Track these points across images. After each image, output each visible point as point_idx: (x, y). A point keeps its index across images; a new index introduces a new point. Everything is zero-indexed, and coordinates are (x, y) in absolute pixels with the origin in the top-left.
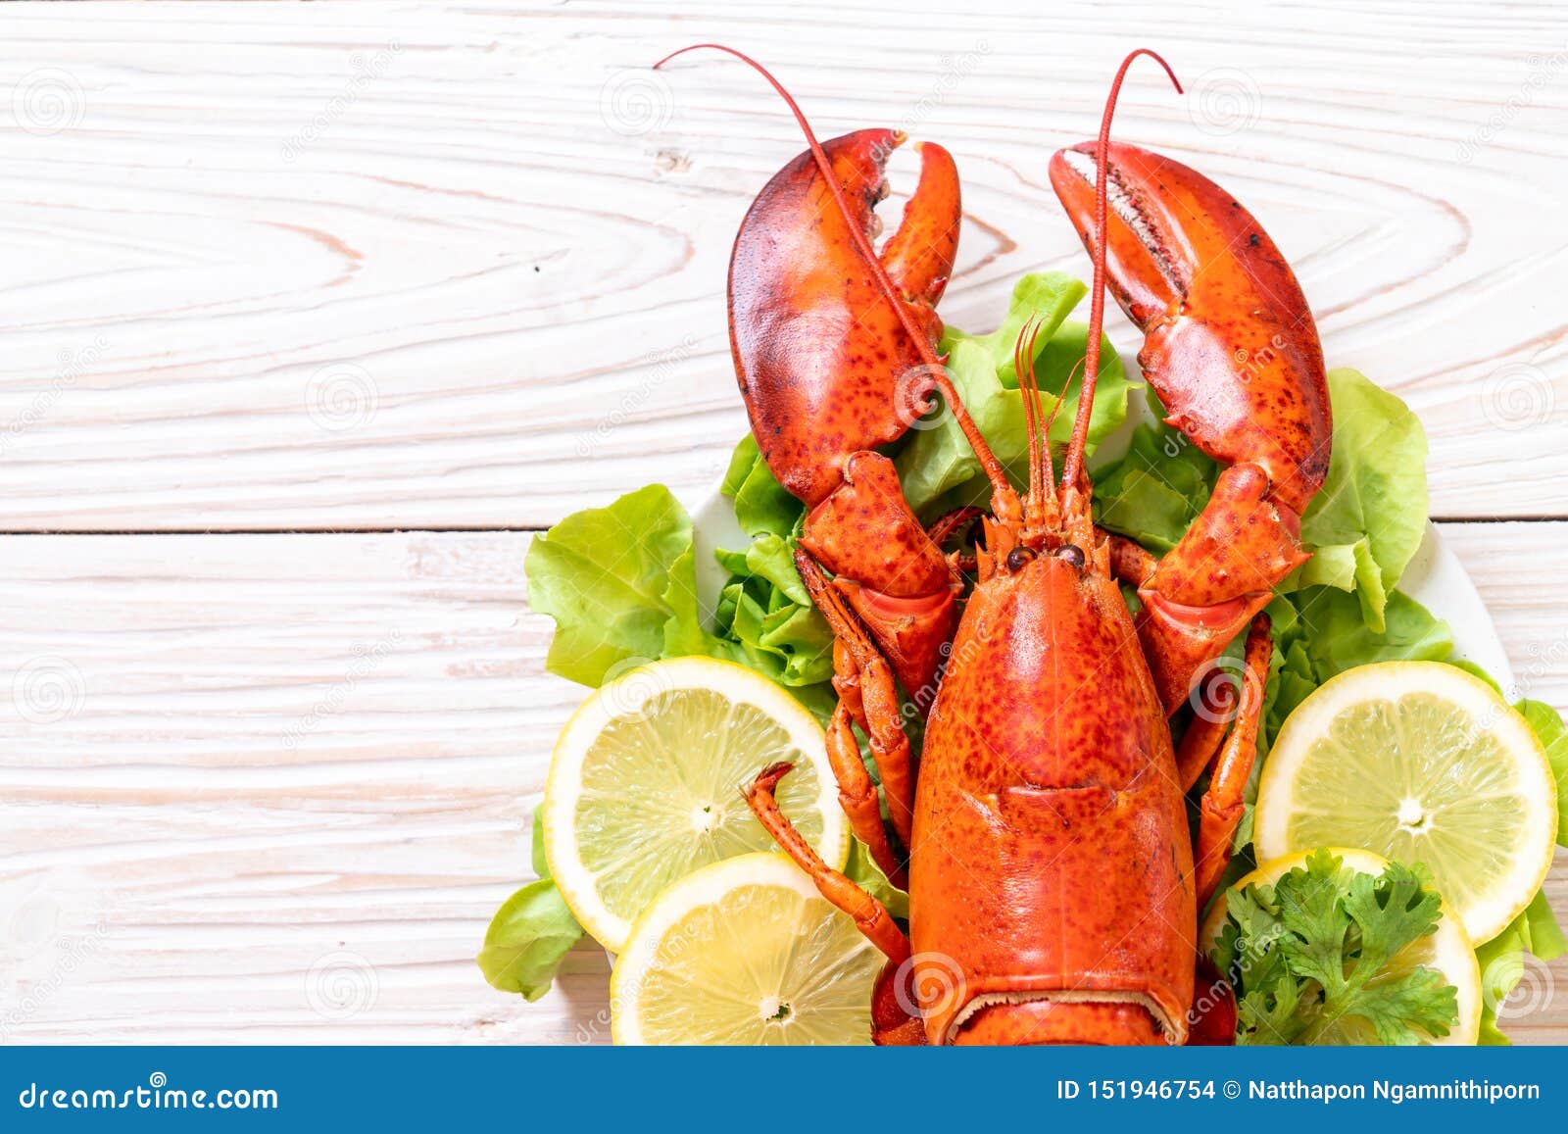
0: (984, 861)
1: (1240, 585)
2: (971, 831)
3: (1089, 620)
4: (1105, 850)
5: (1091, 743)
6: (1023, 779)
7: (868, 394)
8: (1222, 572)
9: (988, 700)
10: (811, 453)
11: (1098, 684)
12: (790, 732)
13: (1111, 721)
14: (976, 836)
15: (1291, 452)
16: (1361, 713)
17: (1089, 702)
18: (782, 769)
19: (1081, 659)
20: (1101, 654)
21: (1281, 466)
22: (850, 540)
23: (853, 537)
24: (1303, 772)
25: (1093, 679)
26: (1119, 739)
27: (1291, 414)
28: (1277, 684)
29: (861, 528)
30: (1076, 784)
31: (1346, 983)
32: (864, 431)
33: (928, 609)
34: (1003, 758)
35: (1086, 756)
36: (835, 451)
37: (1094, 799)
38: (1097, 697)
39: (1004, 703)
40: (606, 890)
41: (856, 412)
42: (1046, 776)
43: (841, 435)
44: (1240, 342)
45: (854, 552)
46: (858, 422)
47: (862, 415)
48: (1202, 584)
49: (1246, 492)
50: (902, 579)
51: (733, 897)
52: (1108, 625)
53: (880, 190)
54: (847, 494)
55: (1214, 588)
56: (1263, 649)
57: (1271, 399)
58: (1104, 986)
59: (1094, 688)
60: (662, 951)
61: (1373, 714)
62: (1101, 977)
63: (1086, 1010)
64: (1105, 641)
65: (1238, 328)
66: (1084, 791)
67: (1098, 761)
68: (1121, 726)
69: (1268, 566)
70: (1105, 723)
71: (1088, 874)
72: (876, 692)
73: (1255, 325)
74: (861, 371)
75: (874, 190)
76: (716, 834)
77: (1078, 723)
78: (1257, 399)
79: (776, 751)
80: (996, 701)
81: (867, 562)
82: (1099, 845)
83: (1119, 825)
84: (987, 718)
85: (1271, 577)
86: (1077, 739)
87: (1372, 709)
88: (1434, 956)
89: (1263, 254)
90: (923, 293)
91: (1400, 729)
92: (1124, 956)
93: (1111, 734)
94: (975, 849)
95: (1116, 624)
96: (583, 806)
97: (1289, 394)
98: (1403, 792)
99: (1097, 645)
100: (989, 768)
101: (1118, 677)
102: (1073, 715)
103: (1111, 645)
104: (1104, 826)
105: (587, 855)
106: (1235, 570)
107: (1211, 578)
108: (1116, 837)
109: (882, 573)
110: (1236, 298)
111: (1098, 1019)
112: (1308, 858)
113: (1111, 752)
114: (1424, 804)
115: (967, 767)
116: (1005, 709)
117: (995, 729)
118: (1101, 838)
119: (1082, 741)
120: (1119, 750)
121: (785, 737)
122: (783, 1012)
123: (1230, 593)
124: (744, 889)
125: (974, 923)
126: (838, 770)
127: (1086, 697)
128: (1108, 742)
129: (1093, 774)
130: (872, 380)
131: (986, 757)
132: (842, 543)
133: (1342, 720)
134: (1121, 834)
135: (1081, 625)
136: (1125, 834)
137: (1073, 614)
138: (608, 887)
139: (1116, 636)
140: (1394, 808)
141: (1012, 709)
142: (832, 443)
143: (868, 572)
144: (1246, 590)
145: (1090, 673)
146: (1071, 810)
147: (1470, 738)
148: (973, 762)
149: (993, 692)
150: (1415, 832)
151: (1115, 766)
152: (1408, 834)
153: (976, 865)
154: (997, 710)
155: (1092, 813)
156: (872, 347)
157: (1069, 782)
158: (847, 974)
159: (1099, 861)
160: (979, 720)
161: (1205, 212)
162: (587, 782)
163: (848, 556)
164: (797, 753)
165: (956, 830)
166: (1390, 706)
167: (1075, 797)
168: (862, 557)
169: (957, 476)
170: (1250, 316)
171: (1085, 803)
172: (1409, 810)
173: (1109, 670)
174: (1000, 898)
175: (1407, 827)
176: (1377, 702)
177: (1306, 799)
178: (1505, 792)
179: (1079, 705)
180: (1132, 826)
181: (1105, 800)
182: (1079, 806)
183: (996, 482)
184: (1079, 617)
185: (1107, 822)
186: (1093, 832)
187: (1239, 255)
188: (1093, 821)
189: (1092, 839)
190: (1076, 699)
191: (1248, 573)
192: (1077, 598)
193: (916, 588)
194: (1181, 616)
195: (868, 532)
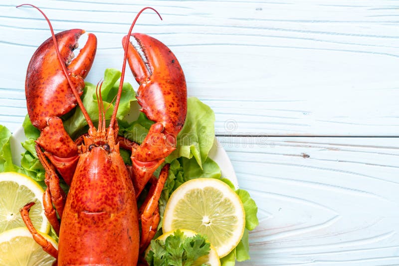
0: (73, 232)
1: (155, 156)
2: (70, 224)
3: (107, 165)
4: (105, 229)
5: (103, 200)
6: (84, 209)
7: (57, 101)
8: (149, 153)
9: (78, 187)
10: (39, 117)
11: (108, 184)
12: (35, 193)
13: (110, 194)
14: (72, 225)
15: (171, 120)
16: (193, 192)
17: (104, 188)
18: (32, 204)
19: (103, 176)
20: (110, 175)
21: (168, 124)
22: (47, 141)
23: (48, 141)
24: (177, 208)
25: (106, 182)
26: (112, 199)
27: (173, 109)
28: (174, 183)
29: (50, 138)
30: (98, 211)
32: (55, 111)
33: (69, 161)
34: (80, 203)
35: (102, 204)
36: (46, 116)
37: (104, 215)
38: (107, 187)
39: (81, 188)
41: (53, 106)
42: (90, 209)
43: (48, 112)
45: (49, 145)
46: (53, 109)
47: (55, 107)
48: (144, 156)
49: (157, 130)
50: (62, 153)
51: (14, 240)
52: (114, 167)
53: (75, 46)
54: (47, 129)
55: (147, 157)
56: (164, 174)
59: (106, 184)
61: (196, 193)
64: (112, 171)
65: (162, 85)
66: (100, 214)
67: (105, 205)
68: (114, 195)
69: (162, 151)
70: (109, 195)
71: (100, 237)
72: (53, 184)
73: (168, 84)
75: (73, 45)
76: (13, 222)
77: (100, 194)
79: (31, 199)
80: (79, 187)
81: (52, 148)
83: (110, 223)
84: (77, 192)
85: (164, 154)
86: (99, 199)
87: (196, 191)
88: (209, 261)
89: (175, 65)
90: (79, 74)
91: (204, 197)
93: (110, 197)
94: (71, 229)
95: (117, 166)
97: (173, 104)
98: (204, 215)
99: (109, 172)
100: (76, 206)
101: (114, 181)
102: (99, 192)
103: (113, 172)
106: (153, 152)
107: (147, 154)
108: (109, 226)
109: (56, 151)
110: (164, 77)
112: (174, 232)
113: (110, 202)
114: (210, 218)
115: (72, 205)
116: (81, 190)
117: (78, 195)
118: (105, 227)
119: (101, 199)
120: (112, 202)
121: (34, 195)
123: (152, 159)
124: (17, 238)
126: (45, 205)
127: (103, 187)
128: (109, 199)
130: (59, 98)
131: (76, 203)
132: (45, 142)
133: (188, 194)
135: (104, 167)
136: (112, 226)
139: (116, 170)
140: (202, 218)
141: (83, 190)
142: (45, 114)
143: (52, 150)
144: (157, 158)
145: (105, 180)
146: (96, 219)
147: (222, 200)
148: (73, 204)
149: (79, 185)
150: (207, 225)
151: (110, 206)
152: (205, 226)
153: (71, 233)
154: (79, 190)
155: (102, 220)
156: (60, 88)
157: (96, 211)
158: (46, 262)
159: (104, 233)
160: (75, 192)
161: (161, 53)
163: (47, 146)
164: (37, 200)
165: (67, 223)
166: (201, 190)
167: (98, 215)
168: (50, 146)
170: (167, 82)
171: (101, 217)
172: (206, 219)
173: (111, 179)
175: (205, 224)
176: (198, 189)
177: (177, 216)
178: (231, 215)
179: (101, 189)
180: (115, 223)
181: (107, 216)
182: (99, 218)
183: (90, 126)
184: (104, 164)
185: (107, 222)
186: (102, 225)
187: (168, 65)
188: (102, 222)
189: (102, 227)
190: (100, 188)
191: (157, 153)
192: (104, 159)
193: (66, 155)
194: (139, 165)
195: (52, 139)
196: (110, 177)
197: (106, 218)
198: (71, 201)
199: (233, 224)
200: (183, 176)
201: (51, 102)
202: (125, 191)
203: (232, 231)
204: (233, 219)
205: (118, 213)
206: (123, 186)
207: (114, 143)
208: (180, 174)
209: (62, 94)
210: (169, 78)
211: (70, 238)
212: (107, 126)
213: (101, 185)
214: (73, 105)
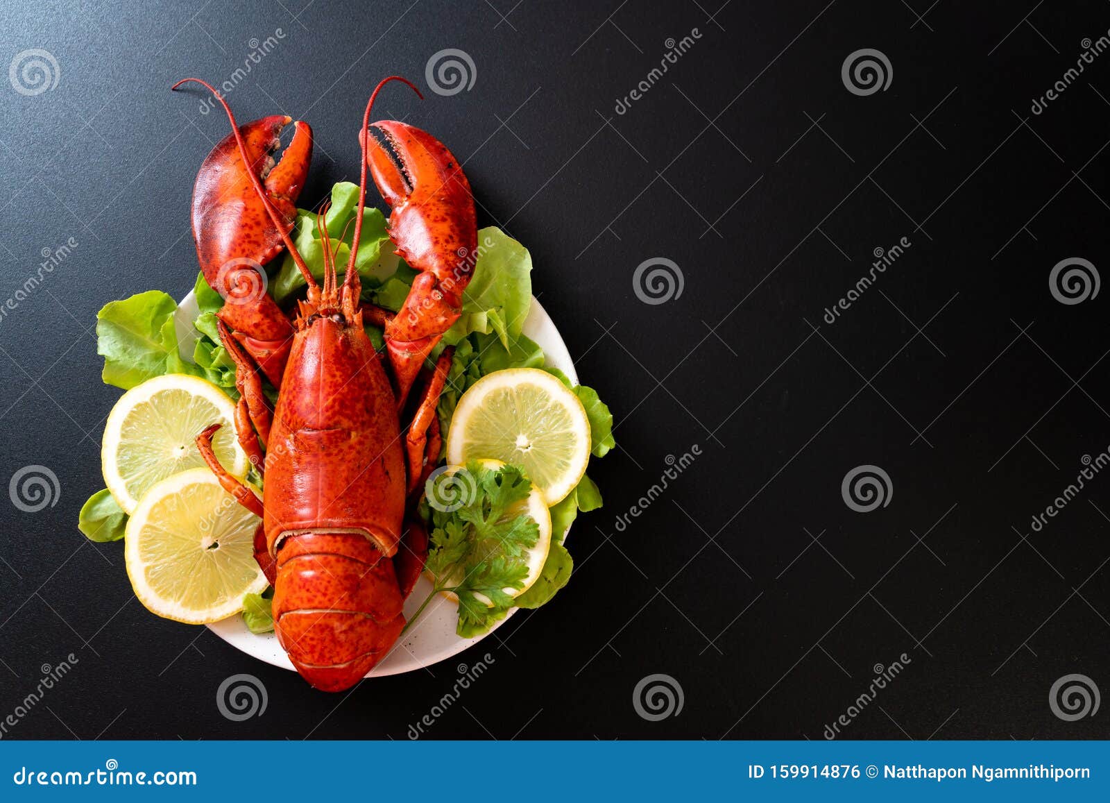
0: (287, 466)
1: (424, 331)
3: (342, 348)
4: (342, 459)
5: (337, 407)
6: (304, 426)
7: (250, 242)
8: (414, 324)
9: (291, 388)
11: (343, 379)
12: (220, 409)
13: (349, 397)
14: (284, 454)
15: (450, 265)
16: (497, 394)
17: (338, 387)
18: (215, 428)
19: (334, 367)
20: (346, 364)
21: (444, 272)
22: (237, 313)
23: (239, 311)
24: (469, 422)
25: (341, 376)
26: (353, 406)
27: (451, 247)
28: (464, 379)
29: (241, 307)
30: (329, 428)
31: (485, 523)
33: (276, 347)
34: (296, 415)
35: (334, 414)
37: (339, 434)
38: (341, 385)
39: (297, 389)
40: (130, 488)
41: (243, 250)
42: (314, 424)
44: (431, 213)
45: (239, 319)
46: (243, 256)
47: (246, 252)
48: (406, 330)
49: (424, 285)
50: (263, 331)
51: (187, 489)
52: (354, 351)
53: (274, 146)
55: (410, 332)
56: (444, 363)
57: (441, 240)
58: (338, 525)
59: (340, 381)
60: (151, 516)
61: (503, 394)
62: (336, 521)
63: (329, 538)
64: (350, 358)
65: (431, 206)
66: (333, 431)
67: (340, 416)
68: (356, 400)
69: (437, 321)
70: (346, 399)
71: (333, 471)
72: (249, 388)
73: (440, 205)
74: (247, 231)
75: (270, 145)
76: (185, 459)
77: (331, 398)
78: (435, 240)
79: (214, 418)
80: (295, 389)
81: (245, 324)
82: (340, 458)
83: (351, 447)
84: (291, 397)
85: (440, 327)
86: (330, 406)
87: (503, 392)
88: (528, 510)
90: (285, 193)
91: (516, 401)
92: (350, 510)
93: (349, 403)
94: (283, 461)
95: (359, 350)
96: (121, 448)
97: (451, 237)
98: (519, 433)
99: (345, 359)
100: (290, 420)
102: (329, 394)
104: (343, 448)
105: (122, 471)
106: (420, 323)
107: (409, 327)
108: (348, 453)
109: (253, 329)
111: (335, 542)
112: (467, 464)
113: (348, 412)
114: (528, 438)
115: (282, 421)
117: (293, 402)
118: (341, 454)
119: (332, 407)
120: (352, 411)
121: (218, 412)
122: (215, 545)
123: (420, 335)
124: (192, 486)
125: (280, 496)
126: (237, 427)
127: (336, 385)
128: (346, 407)
129: (337, 423)
130: (252, 235)
131: (289, 415)
132: (233, 315)
133: (488, 397)
134: (351, 452)
135: (336, 350)
136: (354, 452)
137: (333, 345)
138: (131, 487)
139: (357, 356)
140: (515, 439)
141: (301, 392)
143: (247, 329)
144: (427, 333)
145: (338, 374)
146: (325, 441)
147: (550, 404)
148: (285, 418)
149: (294, 384)
150: (525, 451)
151: (349, 417)
152: (521, 452)
153: (283, 469)
154: (295, 393)
155: (337, 442)
156: (253, 219)
157: (325, 427)
158: (247, 526)
159: (340, 465)
160: (288, 398)
161: (428, 152)
162: (123, 436)
163: (237, 321)
164: (224, 419)
166: (511, 390)
167: (328, 434)
168: (243, 321)
169: (298, 284)
170: (439, 201)
171: (332, 437)
172: (522, 441)
173: (350, 372)
174: (292, 484)
175: (521, 449)
176: (505, 389)
177: (471, 436)
178: (566, 430)
179: (332, 390)
180: (358, 447)
181: (344, 436)
182: (329, 439)
183: (310, 284)
184: (336, 347)
185: (344, 446)
186: (336, 452)
187: (441, 173)
188: (336, 446)
189: (336, 455)
190: (330, 387)
191: (427, 325)
192: (335, 338)
193: (270, 337)
194: (398, 348)
195: (245, 309)
196: (347, 369)
197: (343, 440)
198: (281, 414)
199: (570, 447)
200: (479, 367)
201: (240, 245)
202: (375, 392)
203: (568, 458)
204: (569, 437)
205: (363, 430)
206: (371, 384)
207: (353, 311)
208: (475, 365)
209: (257, 230)
210: (444, 194)
211: (283, 477)
212: (340, 283)
213: (331, 382)
214: (279, 247)
